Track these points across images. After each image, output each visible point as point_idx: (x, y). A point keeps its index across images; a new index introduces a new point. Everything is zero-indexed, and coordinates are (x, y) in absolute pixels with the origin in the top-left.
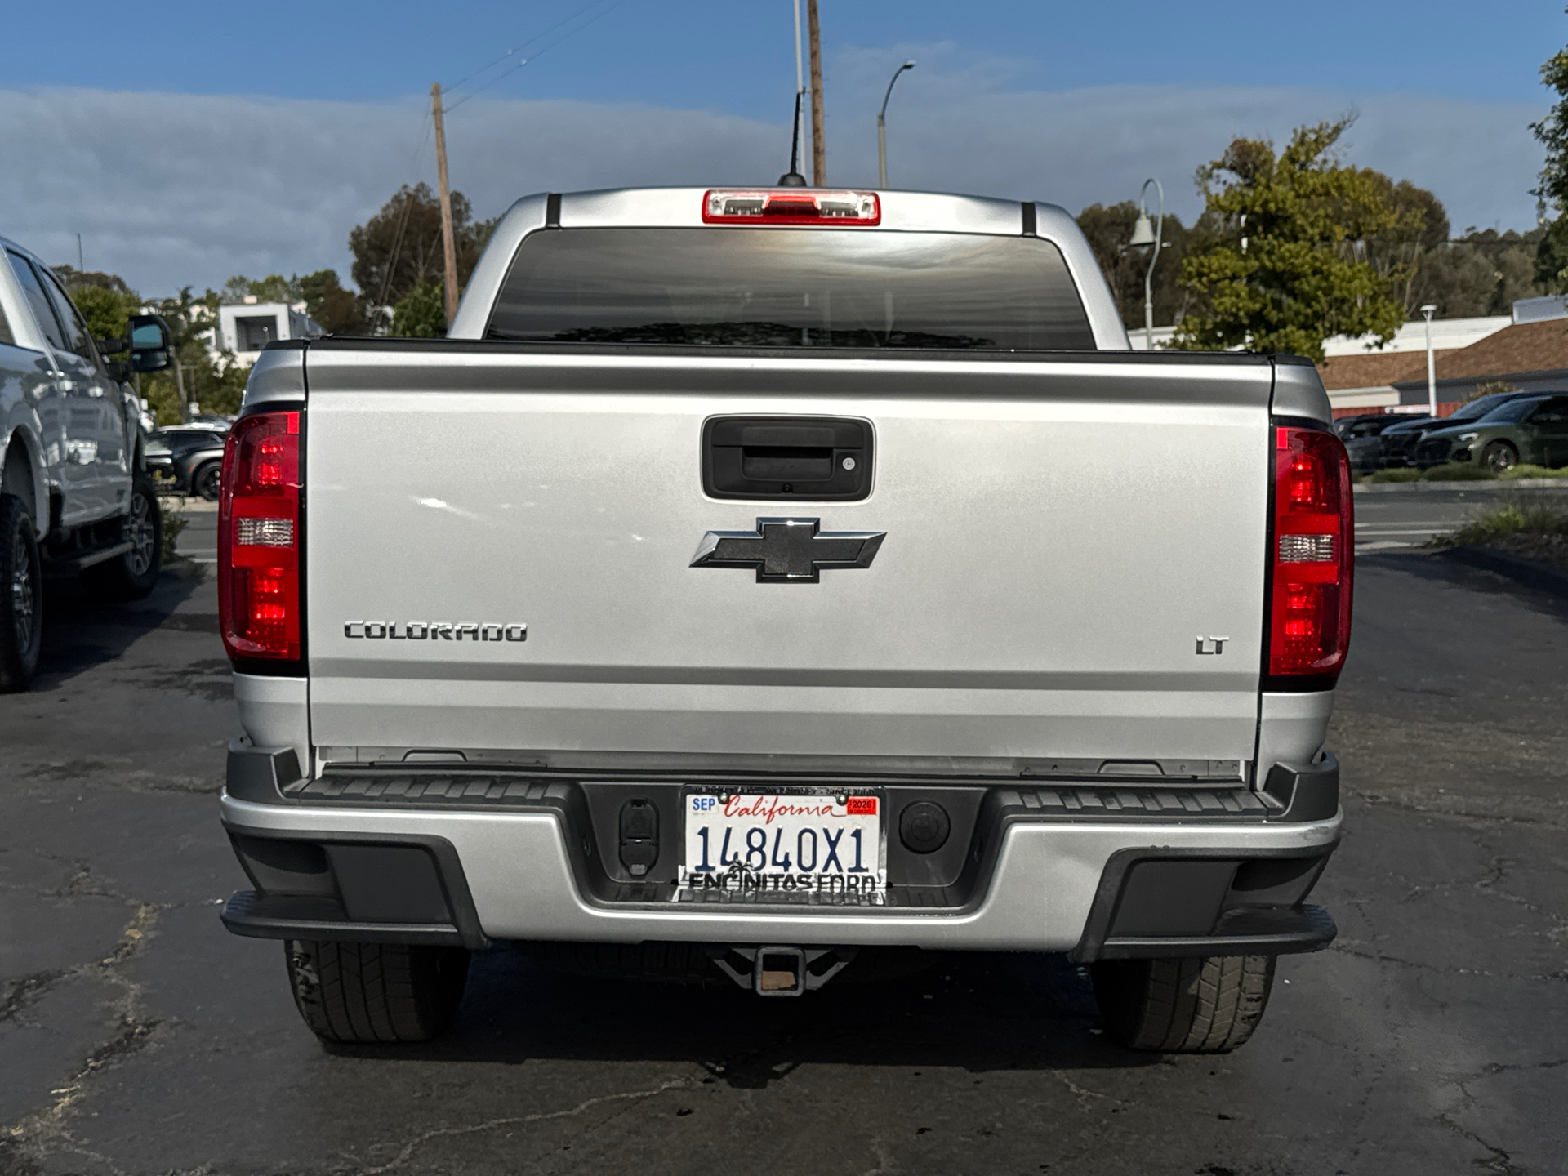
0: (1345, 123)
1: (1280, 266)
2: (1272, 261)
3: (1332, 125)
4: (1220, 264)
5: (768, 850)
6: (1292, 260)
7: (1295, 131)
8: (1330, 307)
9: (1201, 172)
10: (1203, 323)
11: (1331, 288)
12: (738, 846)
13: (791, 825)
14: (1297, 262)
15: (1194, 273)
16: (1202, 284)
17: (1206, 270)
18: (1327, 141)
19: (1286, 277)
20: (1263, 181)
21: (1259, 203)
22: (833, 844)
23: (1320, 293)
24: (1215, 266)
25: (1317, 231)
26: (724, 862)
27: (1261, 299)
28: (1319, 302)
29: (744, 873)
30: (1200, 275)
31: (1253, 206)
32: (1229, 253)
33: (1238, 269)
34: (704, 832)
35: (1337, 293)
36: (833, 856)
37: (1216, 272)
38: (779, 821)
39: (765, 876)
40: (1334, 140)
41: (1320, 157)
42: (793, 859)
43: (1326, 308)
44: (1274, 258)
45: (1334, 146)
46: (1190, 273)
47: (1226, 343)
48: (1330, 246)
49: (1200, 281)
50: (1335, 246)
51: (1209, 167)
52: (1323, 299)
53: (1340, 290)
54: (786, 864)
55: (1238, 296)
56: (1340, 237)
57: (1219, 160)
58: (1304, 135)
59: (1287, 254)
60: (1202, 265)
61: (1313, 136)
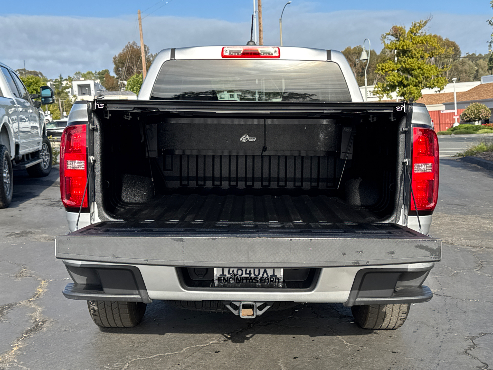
0: (428, 20)
1: (408, 66)
2: (405, 65)
3: (424, 21)
4: (389, 66)
6: (411, 64)
7: (412, 23)
8: (424, 79)
9: (382, 36)
10: (383, 85)
11: (424, 73)
14: (413, 65)
15: (380, 69)
17: (384, 68)
18: (423, 26)
19: (409, 69)
20: (402, 39)
21: (401, 46)
23: (420, 75)
24: (387, 67)
25: (419, 55)
26: (229, 273)
27: (402, 77)
29: (236, 277)
30: (382, 69)
31: (399, 47)
32: (391, 62)
33: (394, 67)
35: (426, 75)
37: (387, 68)
39: (243, 278)
40: (424, 26)
41: (420, 31)
42: (252, 272)
43: (422, 80)
45: (425, 28)
46: (379, 69)
47: (390, 91)
48: (424, 60)
49: (382, 71)
50: (425, 60)
51: (385, 35)
52: (421, 77)
53: (427, 74)
54: (250, 274)
55: (394, 76)
56: (427, 57)
57: (388, 33)
58: (415, 24)
59: (410, 63)
60: (383, 66)
61: (418, 25)
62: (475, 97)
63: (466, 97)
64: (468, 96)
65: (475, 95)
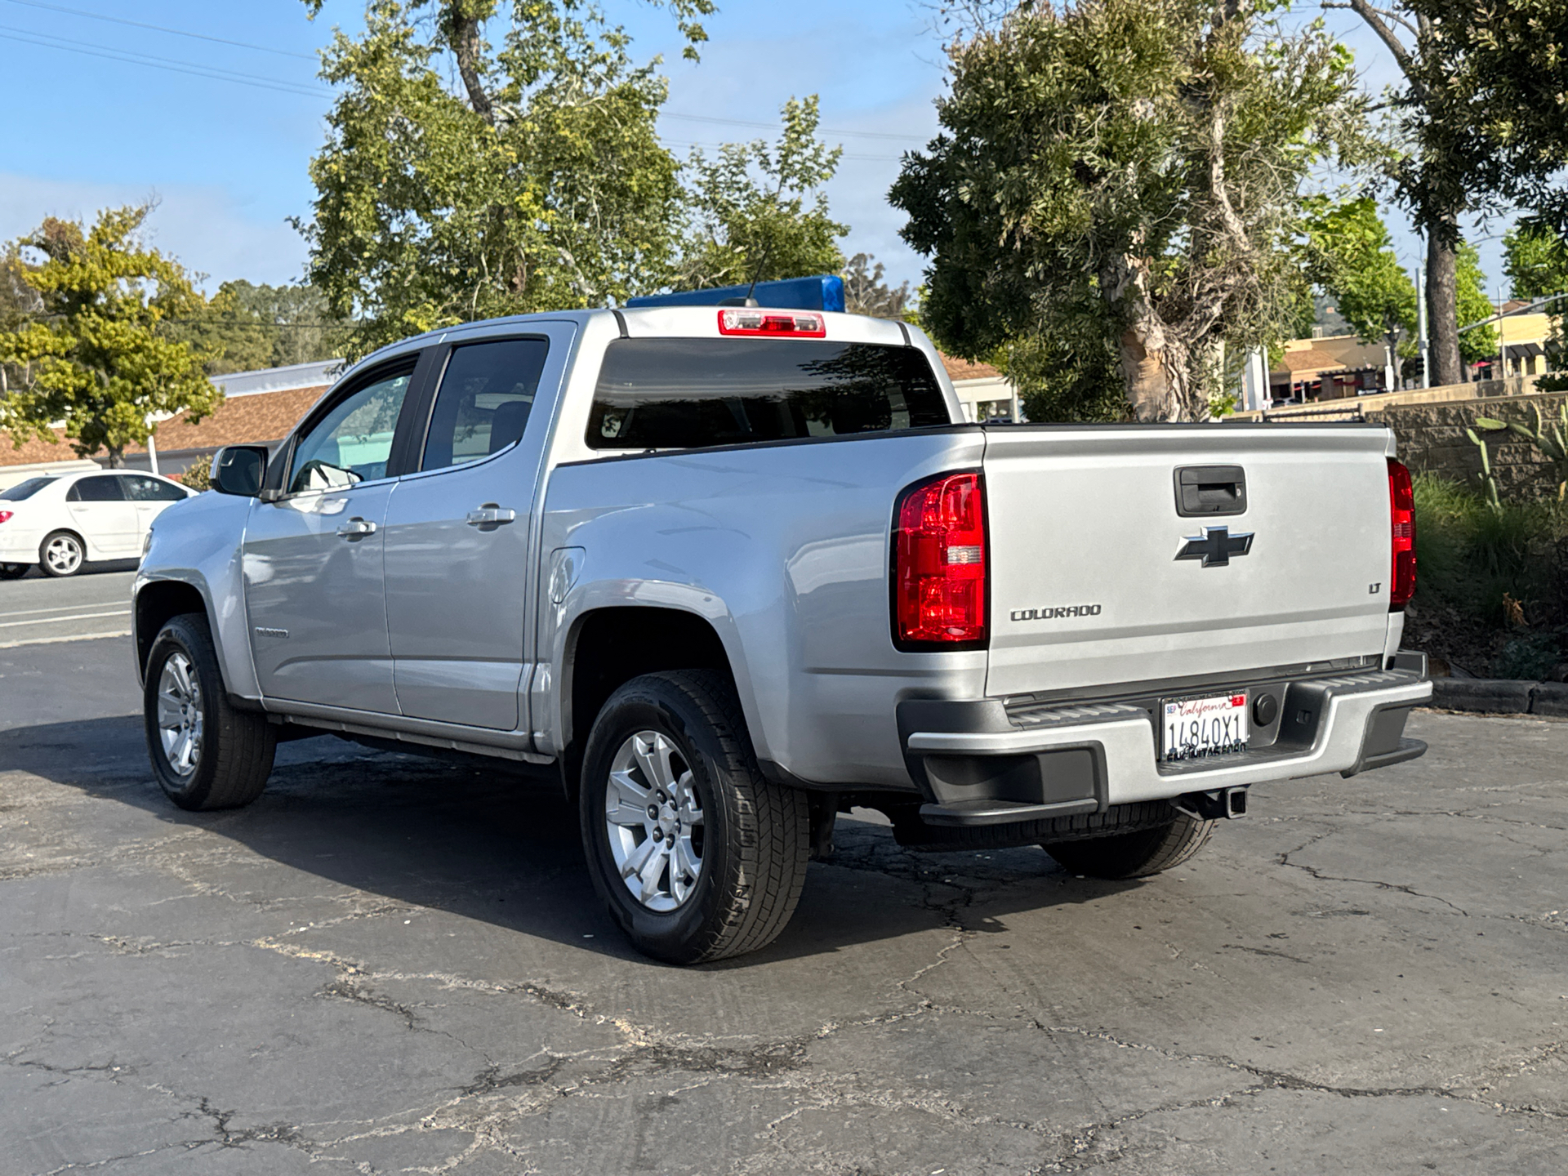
0: (147, 208)
1: (106, 343)
2: (99, 339)
3: (136, 209)
4: (39, 340)
5: (1200, 734)
6: (118, 338)
7: (100, 213)
8: (159, 382)
9: (8, 248)
10: (25, 399)
11: (159, 365)
12: (1187, 734)
13: (1209, 716)
14: (123, 340)
15: (13, 349)
16: (22, 359)
17: (26, 347)
18: (133, 223)
19: (112, 353)
20: (78, 260)
21: (77, 281)
22: (1227, 726)
23: (148, 370)
24: (35, 342)
25: (135, 310)
26: (1181, 745)
27: (86, 376)
28: (148, 379)
30: (19, 351)
31: (71, 284)
32: (45, 330)
33: (57, 345)
34: (1172, 728)
35: (165, 371)
36: (1227, 734)
37: (37, 348)
38: (1204, 715)
40: (138, 223)
41: (126, 239)
42: (1210, 739)
43: (155, 386)
44: (99, 335)
45: (138, 231)
46: (9, 348)
47: (48, 419)
48: (148, 327)
49: (19, 356)
50: (153, 326)
51: (16, 243)
52: (151, 376)
53: (168, 367)
54: (1207, 742)
55: (63, 372)
56: (158, 317)
57: (26, 237)
58: (109, 217)
59: (113, 333)
60: (21, 341)
61: (117, 219)
62: (199, 439)
63: (166, 438)
64: (174, 435)
65: (197, 433)
